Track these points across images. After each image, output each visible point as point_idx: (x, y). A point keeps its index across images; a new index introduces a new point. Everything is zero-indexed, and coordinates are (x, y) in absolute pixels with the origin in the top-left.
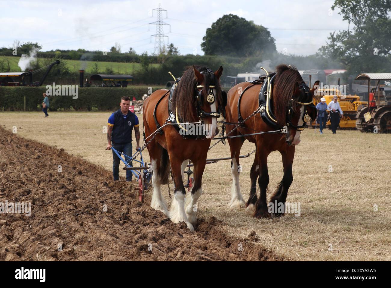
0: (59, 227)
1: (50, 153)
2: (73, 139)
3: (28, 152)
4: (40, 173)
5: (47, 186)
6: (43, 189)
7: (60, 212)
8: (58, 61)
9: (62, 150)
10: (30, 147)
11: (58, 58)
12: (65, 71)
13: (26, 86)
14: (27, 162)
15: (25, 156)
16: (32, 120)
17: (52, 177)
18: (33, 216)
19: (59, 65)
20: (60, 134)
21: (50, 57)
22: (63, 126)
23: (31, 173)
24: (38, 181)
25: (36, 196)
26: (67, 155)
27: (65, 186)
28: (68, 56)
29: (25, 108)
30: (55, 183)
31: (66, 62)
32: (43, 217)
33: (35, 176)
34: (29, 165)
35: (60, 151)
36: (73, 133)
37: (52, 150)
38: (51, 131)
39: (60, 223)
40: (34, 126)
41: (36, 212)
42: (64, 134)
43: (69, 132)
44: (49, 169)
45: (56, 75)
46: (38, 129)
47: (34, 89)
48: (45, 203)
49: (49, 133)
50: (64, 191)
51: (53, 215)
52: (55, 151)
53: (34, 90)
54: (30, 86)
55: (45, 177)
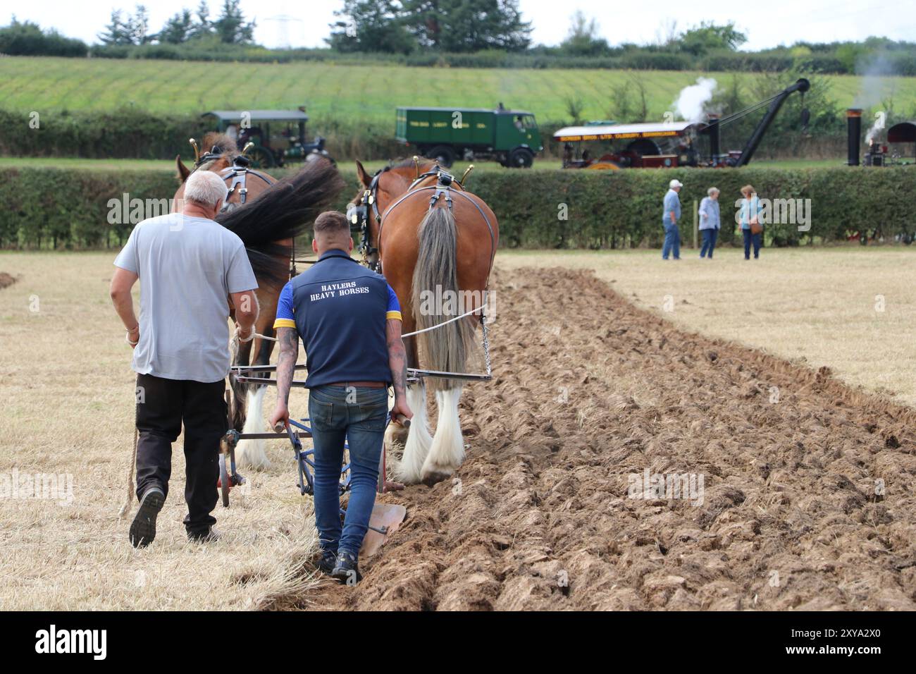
0: (843, 603)
1: (786, 380)
2: (859, 337)
3: (720, 378)
4: (763, 442)
5: (791, 482)
6: (779, 489)
7: (840, 560)
8: (801, 80)
9: (825, 371)
10: (722, 361)
11: (802, 72)
12: (823, 113)
13: (700, 166)
14: (720, 409)
15: (712, 389)
16: (721, 276)
17: (806, 456)
18: (760, 569)
19: (806, 94)
20: (814, 322)
21: (775, 67)
22: (822, 293)
23: (735, 440)
24: (764, 465)
25: (762, 511)
26: (840, 388)
27: (849, 482)
28: (835, 62)
29: (695, 240)
30: (816, 471)
31: (827, 81)
32: (793, 572)
33: (749, 450)
34: (728, 417)
35: (818, 376)
36: (855, 317)
37: (793, 372)
38: (784, 312)
39: (847, 591)
40: (726, 295)
41: (768, 556)
42: (826, 321)
43: (843, 313)
44: (789, 430)
45: (793, 127)
46: (741, 304)
47: (725, 174)
48: (792, 532)
49: (777, 317)
50: (846, 496)
51: (820, 568)
52: (801, 375)
53: (724, 178)
54: (710, 165)
55: (781, 454)
